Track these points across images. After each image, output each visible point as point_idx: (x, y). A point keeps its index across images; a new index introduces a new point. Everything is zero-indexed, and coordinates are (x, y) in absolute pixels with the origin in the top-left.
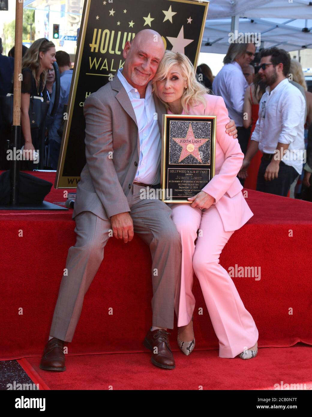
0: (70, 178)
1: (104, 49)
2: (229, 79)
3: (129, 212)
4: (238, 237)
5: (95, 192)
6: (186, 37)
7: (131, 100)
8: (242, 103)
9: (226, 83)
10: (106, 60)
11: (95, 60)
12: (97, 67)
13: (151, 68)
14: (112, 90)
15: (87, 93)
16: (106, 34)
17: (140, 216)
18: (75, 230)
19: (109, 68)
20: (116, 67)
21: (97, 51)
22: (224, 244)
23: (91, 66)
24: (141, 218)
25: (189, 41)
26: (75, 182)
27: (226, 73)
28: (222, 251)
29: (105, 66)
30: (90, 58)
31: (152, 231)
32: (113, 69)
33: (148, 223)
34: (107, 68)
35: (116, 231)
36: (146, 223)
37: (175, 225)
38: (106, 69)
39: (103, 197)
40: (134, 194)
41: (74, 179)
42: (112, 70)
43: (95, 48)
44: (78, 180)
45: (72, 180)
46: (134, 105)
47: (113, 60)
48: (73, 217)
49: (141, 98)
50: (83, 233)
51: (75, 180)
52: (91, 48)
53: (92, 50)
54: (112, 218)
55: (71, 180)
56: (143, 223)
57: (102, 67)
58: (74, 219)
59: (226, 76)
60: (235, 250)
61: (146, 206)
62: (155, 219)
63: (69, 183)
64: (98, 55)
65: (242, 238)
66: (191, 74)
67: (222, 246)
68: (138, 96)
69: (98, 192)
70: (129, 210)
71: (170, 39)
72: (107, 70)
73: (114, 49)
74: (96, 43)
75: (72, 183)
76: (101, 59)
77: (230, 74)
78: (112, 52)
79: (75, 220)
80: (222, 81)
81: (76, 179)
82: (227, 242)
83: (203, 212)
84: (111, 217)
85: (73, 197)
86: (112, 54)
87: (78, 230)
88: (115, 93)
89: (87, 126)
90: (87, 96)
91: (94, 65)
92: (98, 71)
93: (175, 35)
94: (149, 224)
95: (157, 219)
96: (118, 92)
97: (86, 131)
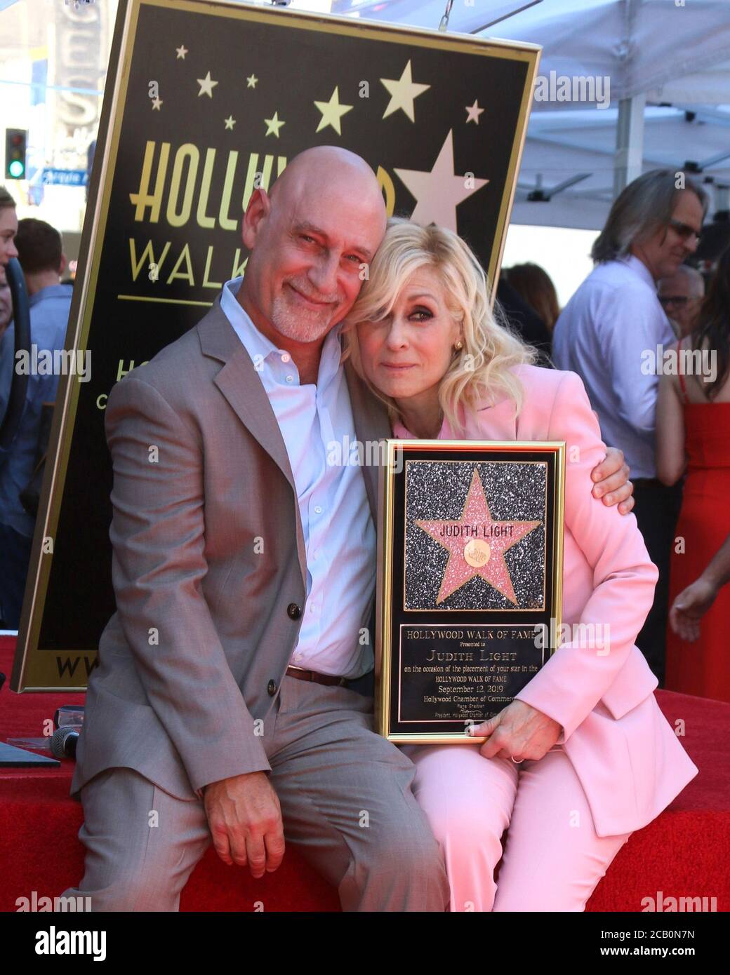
0: (65, 654)
1: (179, 211)
2: (609, 316)
3: (266, 772)
4: (640, 856)
5: (149, 704)
6: (460, 169)
7: (268, 389)
8: (651, 398)
9: (600, 327)
10: (186, 251)
11: (149, 248)
12: (154, 275)
13: (339, 282)
14: (202, 357)
15: (121, 362)
16: (187, 159)
17: (304, 786)
18: (82, 835)
19: (198, 276)
20: (221, 272)
21: (154, 218)
22: (594, 882)
23: (136, 271)
24: (310, 791)
25: (471, 184)
26: (81, 667)
27: (599, 294)
28: (587, 904)
29: (183, 269)
30: (132, 241)
31: (345, 837)
32: (210, 280)
33: (332, 811)
34: (190, 276)
35: (225, 837)
36: (325, 811)
37: (424, 816)
38: (187, 281)
39: (175, 721)
40: (283, 709)
41: (78, 659)
42: (206, 284)
43: (148, 210)
44: (91, 662)
45: (72, 663)
46: (279, 407)
47: (211, 249)
48: (74, 788)
49: (302, 382)
50: (106, 843)
51: (82, 662)
52: (135, 207)
53: (139, 216)
54: (208, 794)
55: (69, 659)
56: (317, 809)
57: (175, 274)
58: (77, 797)
59: (597, 306)
60: (630, 901)
61: (327, 751)
62: (358, 796)
63: (61, 671)
64: (159, 232)
65: (653, 862)
66: (477, 299)
67: (587, 887)
68: (293, 376)
69: (158, 704)
70: (268, 767)
71: (405, 175)
72: (192, 283)
73: (213, 211)
74: (151, 191)
75: (71, 674)
76: (168, 245)
77: (611, 300)
78: (206, 222)
79: (79, 800)
80: (584, 321)
81: (86, 659)
82: (604, 874)
83: (523, 773)
84: (205, 789)
85: (77, 721)
86: (207, 230)
87: (89, 833)
88: (214, 366)
89: (116, 480)
90: (120, 372)
91: (145, 270)
92: (160, 288)
93: (425, 163)
94: (336, 812)
95: (363, 797)
96: (223, 364)
97: (114, 499)
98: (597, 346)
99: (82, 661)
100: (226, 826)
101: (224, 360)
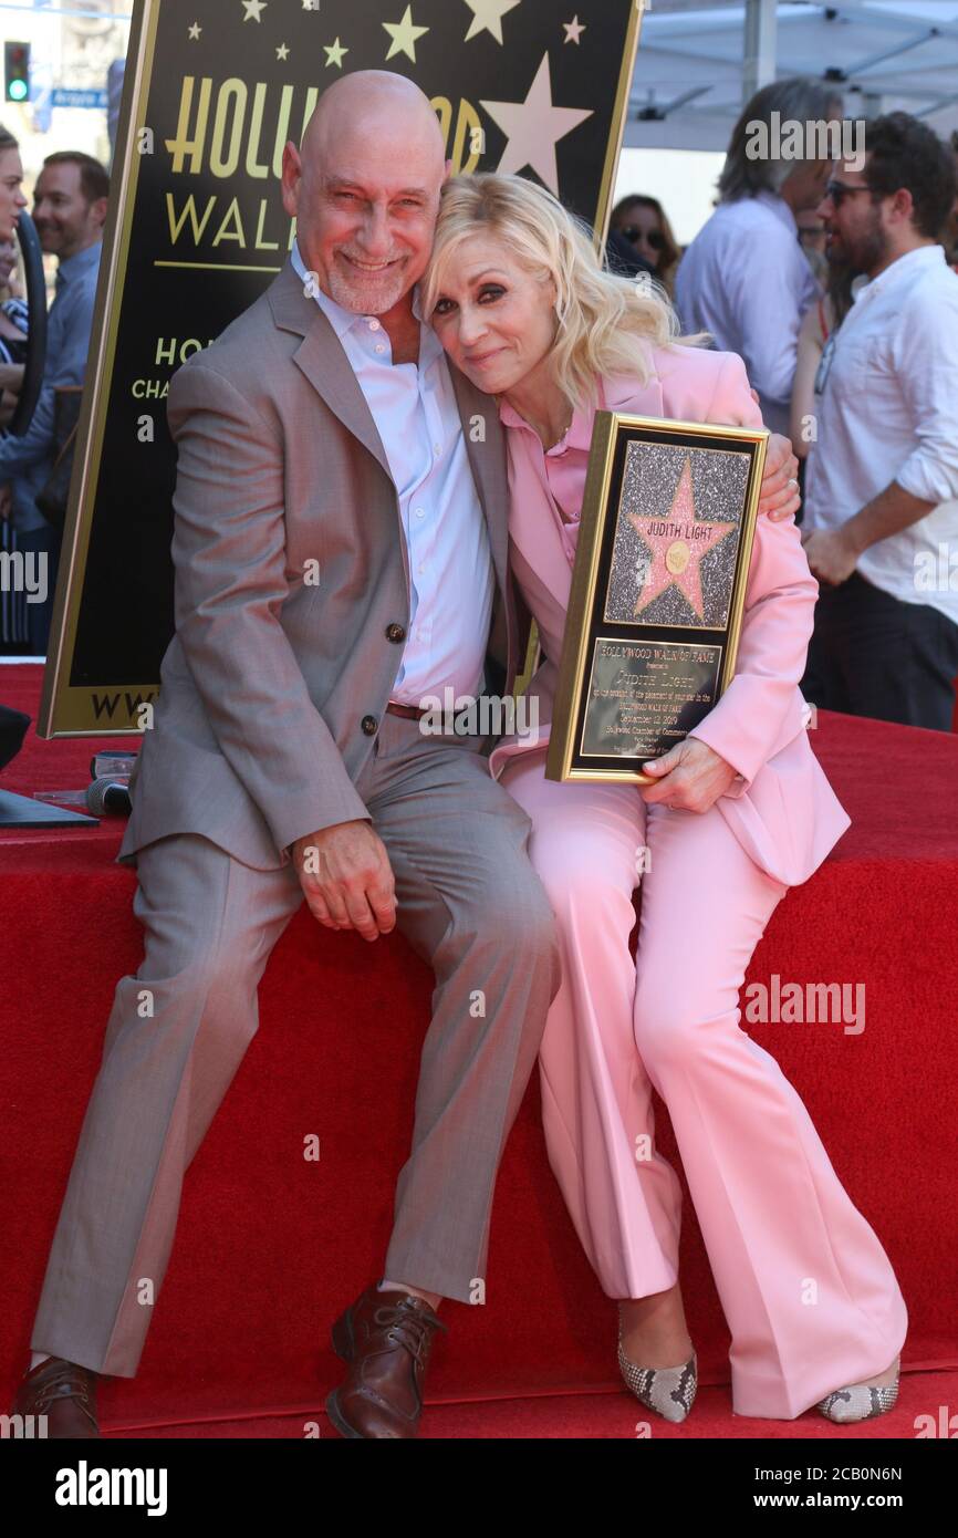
0: (102, 691)
1: (224, 160)
2: (739, 264)
3: (367, 821)
4: (797, 914)
5: (222, 753)
6: (561, 98)
7: (356, 368)
8: (788, 361)
9: (727, 278)
10: (234, 206)
11: (190, 204)
12: (198, 234)
14: (276, 331)
15: (161, 341)
16: (233, 96)
17: (398, 839)
18: (139, 908)
19: (250, 237)
20: (277, 231)
21: (196, 168)
22: (752, 946)
23: (175, 232)
24: (402, 843)
25: (576, 117)
26: (122, 705)
27: (726, 238)
28: (746, 974)
29: (231, 228)
30: (170, 197)
31: (444, 897)
32: (264, 240)
33: (431, 868)
34: (239, 236)
36: (422, 867)
38: (237, 242)
39: (252, 769)
40: (382, 753)
41: (118, 696)
42: (259, 245)
43: (188, 158)
44: (133, 700)
45: (111, 702)
46: (371, 389)
47: (264, 203)
50: (172, 921)
51: (122, 702)
52: (172, 154)
53: (177, 167)
54: (296, 849)
55: (106, 698)
56: (413, 865)
57: (221, 235)
59: (724, 252)
60: (787, 970)
61: (426, 796)
62: (461, 850)
63: (98, 712)
64: (200, 185)
65: (814, 921)
67: (745, 951)
69: (230, 750)
70: (367, 815)
71: (494, 109)
72: (242, 244)
73: (265, 157)
74: (191, 137)
75: (110, 712)
76: (213, 200)
77: (741, 245)
78: (257, 171)
79: (135, 867)
80: (709, 270)
81: (128, 696)
82: (761, 937)
83: (650, 818)
84: (291, 848)
85: (118, 770)
86: (259, 180)
89: (180, 481)
90: (160, 354)
91: (187, 229)
92: (205, 251)
93: (517, 94)
94: (438, 869)
95: (469, 852)
96: (302, 338)
97: (176, 504)
98: (725, 301)
99: (123, 698)
100: (318, 885)
101: (303, 334)
